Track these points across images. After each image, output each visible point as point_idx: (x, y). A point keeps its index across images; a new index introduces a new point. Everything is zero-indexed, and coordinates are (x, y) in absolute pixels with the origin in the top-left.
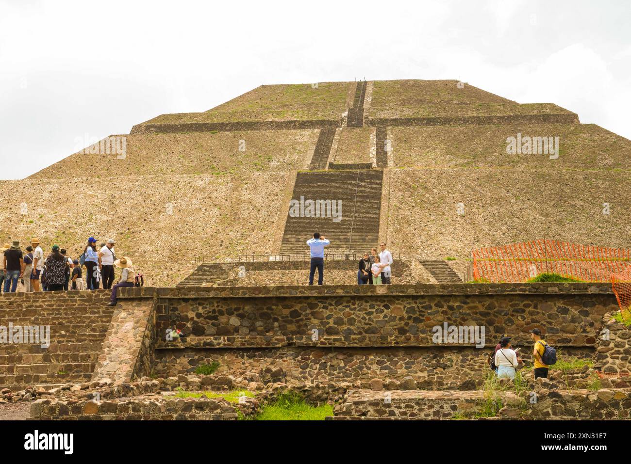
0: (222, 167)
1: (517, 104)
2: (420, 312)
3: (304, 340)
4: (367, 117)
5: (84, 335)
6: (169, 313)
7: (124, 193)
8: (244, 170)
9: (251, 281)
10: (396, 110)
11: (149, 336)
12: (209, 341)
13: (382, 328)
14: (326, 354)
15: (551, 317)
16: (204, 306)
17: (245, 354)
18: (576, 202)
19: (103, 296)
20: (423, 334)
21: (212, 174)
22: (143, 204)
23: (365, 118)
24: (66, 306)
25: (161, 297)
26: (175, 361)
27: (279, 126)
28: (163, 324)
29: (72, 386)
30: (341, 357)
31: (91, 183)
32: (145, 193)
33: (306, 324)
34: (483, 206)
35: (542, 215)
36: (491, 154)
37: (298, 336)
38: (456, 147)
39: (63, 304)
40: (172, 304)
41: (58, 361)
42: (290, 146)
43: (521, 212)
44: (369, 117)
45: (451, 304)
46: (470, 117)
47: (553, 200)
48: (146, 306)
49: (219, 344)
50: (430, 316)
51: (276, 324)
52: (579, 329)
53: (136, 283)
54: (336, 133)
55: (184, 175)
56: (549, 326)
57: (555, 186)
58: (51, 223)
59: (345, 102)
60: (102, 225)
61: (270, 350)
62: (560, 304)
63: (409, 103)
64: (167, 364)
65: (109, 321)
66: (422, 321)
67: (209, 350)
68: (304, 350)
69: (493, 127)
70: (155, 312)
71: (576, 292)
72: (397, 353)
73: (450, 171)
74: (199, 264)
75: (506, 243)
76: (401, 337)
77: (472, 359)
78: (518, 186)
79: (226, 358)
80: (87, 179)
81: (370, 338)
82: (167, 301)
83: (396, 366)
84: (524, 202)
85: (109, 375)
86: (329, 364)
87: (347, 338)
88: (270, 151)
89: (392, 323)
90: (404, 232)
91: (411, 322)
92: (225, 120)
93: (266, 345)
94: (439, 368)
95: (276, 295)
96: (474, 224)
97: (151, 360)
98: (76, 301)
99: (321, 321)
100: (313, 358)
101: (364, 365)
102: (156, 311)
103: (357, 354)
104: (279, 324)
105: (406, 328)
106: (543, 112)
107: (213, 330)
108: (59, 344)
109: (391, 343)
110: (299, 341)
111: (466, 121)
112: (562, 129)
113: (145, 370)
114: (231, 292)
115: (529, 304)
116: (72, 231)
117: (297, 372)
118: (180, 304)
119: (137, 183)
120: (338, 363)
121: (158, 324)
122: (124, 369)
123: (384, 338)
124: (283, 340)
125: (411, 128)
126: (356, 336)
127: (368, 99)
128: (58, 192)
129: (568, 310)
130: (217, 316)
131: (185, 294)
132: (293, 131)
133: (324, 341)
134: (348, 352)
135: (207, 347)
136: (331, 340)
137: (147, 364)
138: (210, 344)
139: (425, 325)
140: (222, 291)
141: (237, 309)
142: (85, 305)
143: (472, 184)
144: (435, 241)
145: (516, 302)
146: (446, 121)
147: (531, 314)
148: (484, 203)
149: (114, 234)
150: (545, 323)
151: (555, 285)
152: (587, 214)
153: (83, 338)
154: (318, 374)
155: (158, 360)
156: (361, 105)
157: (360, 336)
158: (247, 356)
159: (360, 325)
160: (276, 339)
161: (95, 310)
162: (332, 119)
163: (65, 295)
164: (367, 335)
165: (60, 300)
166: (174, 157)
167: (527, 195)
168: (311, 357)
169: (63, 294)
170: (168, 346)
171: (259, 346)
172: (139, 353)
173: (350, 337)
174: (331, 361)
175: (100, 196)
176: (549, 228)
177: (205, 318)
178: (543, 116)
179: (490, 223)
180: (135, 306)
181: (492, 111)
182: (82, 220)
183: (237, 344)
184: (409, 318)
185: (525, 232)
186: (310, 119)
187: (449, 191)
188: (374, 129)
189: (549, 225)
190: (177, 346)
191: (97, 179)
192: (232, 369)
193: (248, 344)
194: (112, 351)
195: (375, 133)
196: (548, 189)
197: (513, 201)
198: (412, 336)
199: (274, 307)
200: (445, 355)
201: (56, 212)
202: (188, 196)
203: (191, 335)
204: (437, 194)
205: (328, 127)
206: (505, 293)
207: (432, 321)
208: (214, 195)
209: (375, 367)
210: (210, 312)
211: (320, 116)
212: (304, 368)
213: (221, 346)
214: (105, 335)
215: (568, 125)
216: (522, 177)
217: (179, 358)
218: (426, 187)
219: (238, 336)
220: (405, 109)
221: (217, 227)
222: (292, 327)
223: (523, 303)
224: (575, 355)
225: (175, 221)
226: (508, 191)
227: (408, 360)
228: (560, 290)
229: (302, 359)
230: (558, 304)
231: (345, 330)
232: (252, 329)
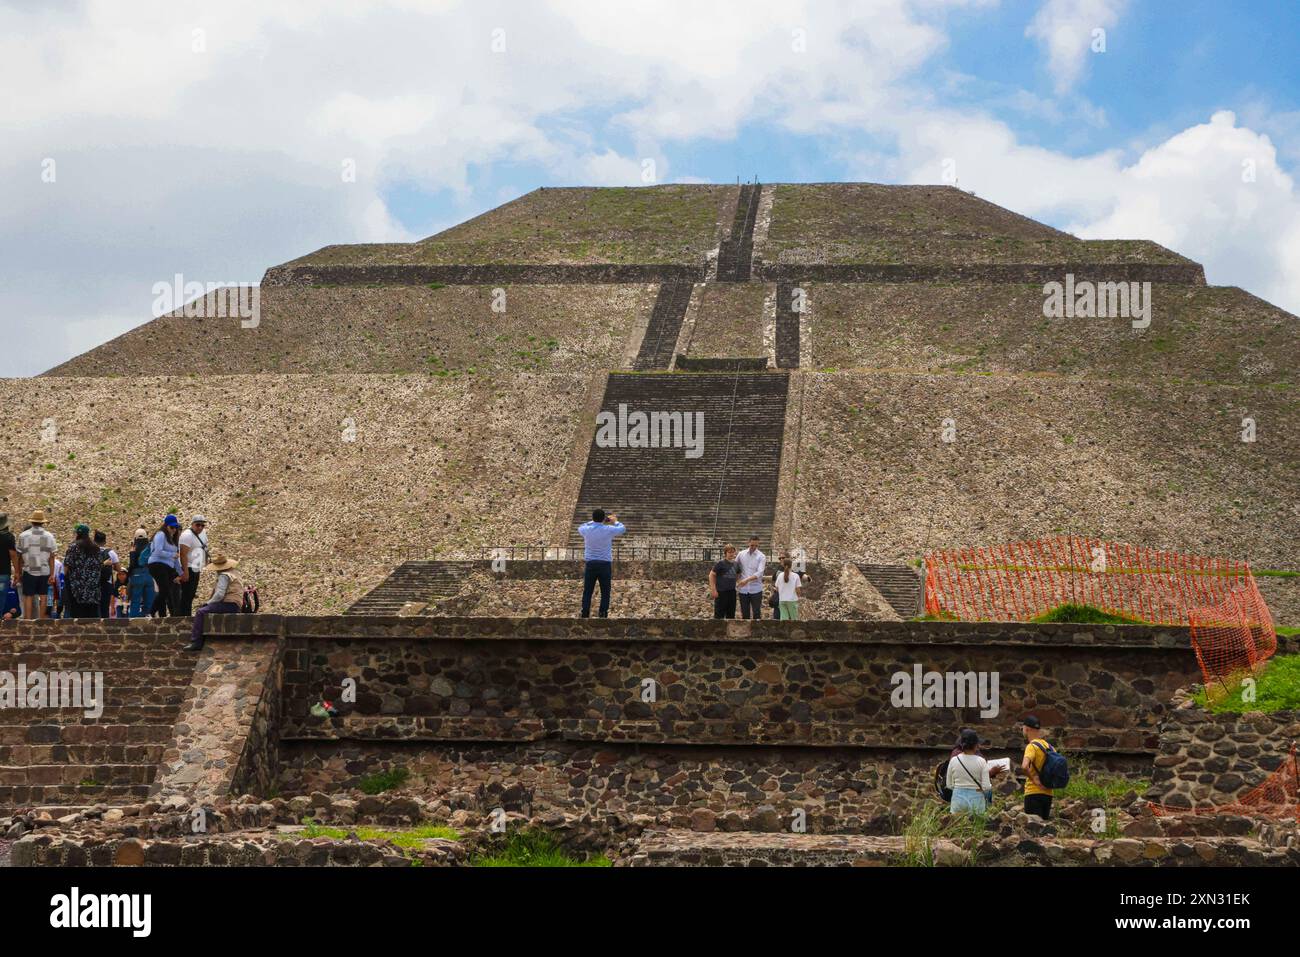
0: (452, 359)
1: (1076, 241)
2: (814, 676)
3: (580, 728)
4: (758, 262)
5: (137, 708)
6: (308, 666)
7: (244, 410)
8: (498, 367)
9: (505, 600)
10: (822, 248)
11: (268, 712)
12: (388, 725)
13: (737, 706)
14: (624, 758)
15: (1079, 693)
16: (381, 654)
17: (461, 754)
18: (1192, 451)
19: (178, 630)
20: (821, 721)
21: (431, 374)
22: (285, 435)
23: (755, 262)
24: (102, 648)
25: (293, 634)
26: (319, 765)
27: (573, 275)
28: (297, 689)
29: (105, 811)
30: (653, 764)
31: (177, 387)
32: (290, 410)
33: (585, 694)
34: (995, 456)
35: (1118, 475)
36: (1017, 344)
37: (569, 719)
38: (945, 329)
39: (96, 644)
40: (316, 651)
41: (81, 759)
42: (597, 317)
43: (1075, 469)
44: (764, 262)
45: (878, 661)
46: (975, 266)
47: (1143, 445)
48: (261, 653)
49: (408, 732)
50: (835, 686)
51: (525, 695)
52: (1132, 719)
53: (244, 606)
54: (693, 293)
55: (372, 376)
56: (1073, 711)
57: (1148, 416)
58: (92, 470)
59: (715, 227)
60: (198, 477)
61: (512, 746)
62: (1096, 667)
63: (850, 234)
64: (303, 770)
65: (186, 682)
66: (819, 695)
67: (388, 743)
68: (580, 749)
69: (1024, 289)
70: (281, 664)
71: (1129, 644)
72: (765, 759)
73: (930, 380)
74: (399, 563)
75: (1041, 533)
76: (775, 726)
77: (915, 773)
78: (1071, 414)
79: (422, 760)
80: (169, 380)
81: (712, 726)
82: (306, 644)
83: (762, 784)
84: (1080, 447)
85: (184, 789)
86: (628, 777)
87: (666, 727)
88: (555, 328)
89: (758, 698)
90: (830, 505)
91: (796, 698)
92: (460, 260)
93: (502, 736)
94: (849, 791)
95: (526, 635)
96: (975, 491)
97: (270, 761)
98: (120, 639)
99: (613, 690)
100: (597, 765)
101: (698, 782)
102: (284, 664)
103: (684, 759)
104: (531, 695)
105: (787, 709)
106: (1130, 258)
107: (398, 703)
108: (85, 726)
109: (756, 737)
110: (569, 730)
111: (966, 274)
112: (1169, 297)
113: (258, 782)
114: (436, 627)
115: (1033, 666)
116: (135, 487)
117: (563, 792)
118: (333, 651)
119: (272, 391)
120: (646, 776)
121: (286, 689)
122: (214, 778)
123: (740, 727)
124: (537, 727)
125: (852, 285)
126: (686, 722)
127: (764, 223)
128: (108, 404)
129: (1113, 679)
130: (406, 676)
131: (342, 631)
132: (603, 287)
133: (620, 730)
134: (667, 754)
135: (385, 737)
136: (634, 730)
137: (261, 769)
138: (391, 732)
139: (825, 704)
140: (416, 626)
141: (447, 663)
142: (140, 648)
143: (974, 408)
144: (893, 525)
145: (1009, 661)
146: (925, 273)
147: (1037, 685)
148: (998, 447)
149: (224, 497)
150: (1066, 705)
151: (1086, 629)
152: (1213, 476)
153: (133, 714)
154: (606, 797)
155: (285, 763)
156: (748, 236)
157: (692, 723)
158: (465, 758)
159: (693, 701)
160: (524, 726)
161: (160, 659)
162: (686, 264)
163: (100, 628)
164: (707, 721)
165: (90, 638)
166: (353, 337)
167: (1090, 434)
168: (593, 762)
169: (96, 625)
170: (306, 734)
171: (489, 739)
172: (245, 747)
173: (673, 723)
174: (633, 772)
175: (196, 415)
176: (1132, 503)
177: (382, 679)
178: (1131, 267)
179: (1009, 491)
180: (240, 653)
181: (1023, 254)
182: (157, 466)
183: (446, 732)
184: (793, 688)
185: (1081, 512)
186: (640, 263)
187: (926, 421)
188: (773, 285)
189: (1132, 497)
190: (324, 734)
191: (189, 380)
192: (434, 782)
193: (467, 735)
194: (191, 742)
195: (774, 294)
196: (1134, 423)
197: (1059, 445)
198: (797, 724)
199: (521, 660)
200: (862, 765)
201: (103, 448)
202: (379, 419)
203: (353, 712)
204: (901, 427)
205: (676, 281)
206: (985, 643)
207: (839, 696)
208: (434, 418)
209: (720, 785)
210: (391, 667)
211: (660, 256)
212: (579, 783)
213: (413, 736)
214: (177, 710)
215: (1183, 287)
216: (1079, 396)
217: (327, 759)
218: (878, 412)
219: (447, 717)
220: (840, 246)
221: (438, 485)
222: (557, 702)
223: (1023, 664)
224: (1122, 770)
225: (349, 471)
226: (1049, 425)
227: (787, 772)
228: (1098, 639)
229: (574, 765)
230: (1092, 668)
231: (663, 710)
232: (476, 704)
